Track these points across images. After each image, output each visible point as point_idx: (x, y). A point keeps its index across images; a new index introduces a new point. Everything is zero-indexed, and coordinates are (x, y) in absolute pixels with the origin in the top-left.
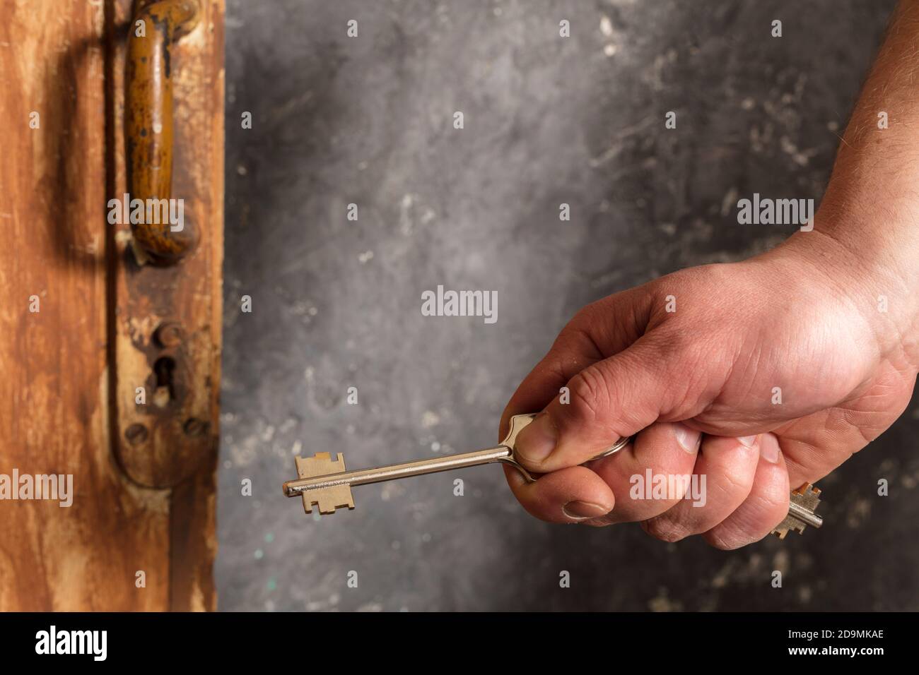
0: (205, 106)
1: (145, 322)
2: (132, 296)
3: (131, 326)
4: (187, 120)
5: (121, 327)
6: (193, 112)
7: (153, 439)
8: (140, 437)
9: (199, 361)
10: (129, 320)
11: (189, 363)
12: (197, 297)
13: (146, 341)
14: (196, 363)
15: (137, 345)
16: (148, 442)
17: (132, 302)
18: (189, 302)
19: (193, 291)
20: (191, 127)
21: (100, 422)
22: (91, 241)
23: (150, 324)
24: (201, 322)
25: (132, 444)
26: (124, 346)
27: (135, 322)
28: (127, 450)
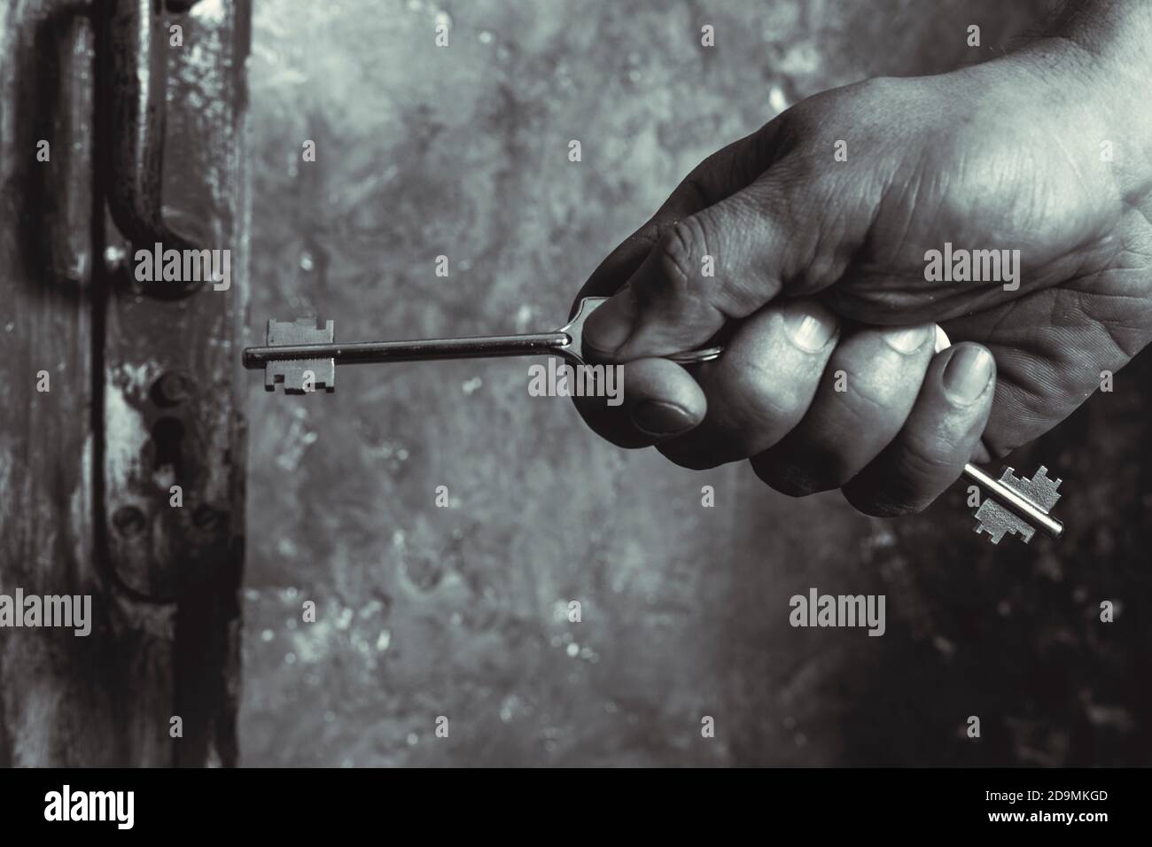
0: (223, 95)
1: (143, 370)
2: (125, 333)
3: (123, 373)
4: (200, 111)
5: (110, 374)
6: (208, 101)
7: (151, 530)
8: (132, 526)
9: (215, 428)
10: (120, 366)
11: (201, 430)
12: (213, 342)
13: (143, 396)
14: (211, 430)
15: (131, 400)
16: (144, 533)
17: (124, 342)
18: (202, 346)
19: (208, 334)
20: (205, 119)
21: (82, 506)
22: (75, 263)
23: (149, 372)
24: (217, 376)
25: (123, 534)
26: (114, 399)
27: (128, 368)
28: (115, 542)
